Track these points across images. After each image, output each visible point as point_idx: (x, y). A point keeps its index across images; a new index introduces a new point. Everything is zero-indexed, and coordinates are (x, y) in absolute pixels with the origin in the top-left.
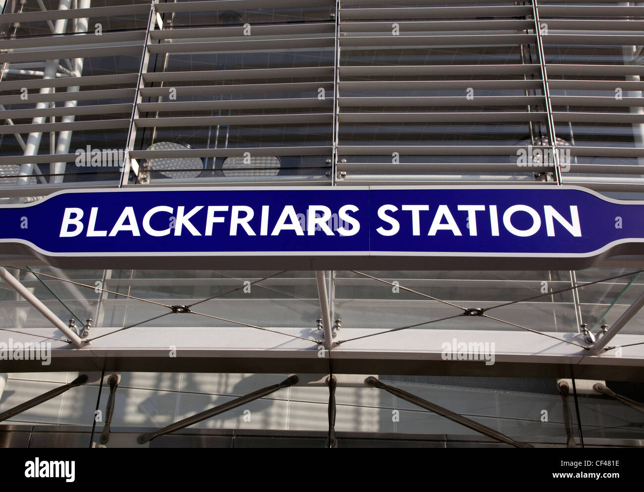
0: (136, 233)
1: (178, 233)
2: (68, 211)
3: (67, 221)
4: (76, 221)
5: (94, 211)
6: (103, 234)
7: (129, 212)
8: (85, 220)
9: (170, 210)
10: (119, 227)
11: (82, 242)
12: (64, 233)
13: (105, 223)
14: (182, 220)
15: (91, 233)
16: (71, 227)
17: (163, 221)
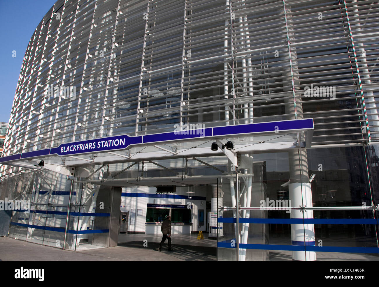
0: (69, 151)
1: (74, 150)
2: (62, 147)
3: (62, 150)
4: (63, 150)
5: (65, 147)
7: (68, 147)
8: (63, 149)
9: (73, 146)
10: (67, 150)
11: (63, 153)
12: (61, 152)
13: (66, 150)
14: (74, 148)
15: (65, 151)
16: (62, 151)
17: (72, 148)
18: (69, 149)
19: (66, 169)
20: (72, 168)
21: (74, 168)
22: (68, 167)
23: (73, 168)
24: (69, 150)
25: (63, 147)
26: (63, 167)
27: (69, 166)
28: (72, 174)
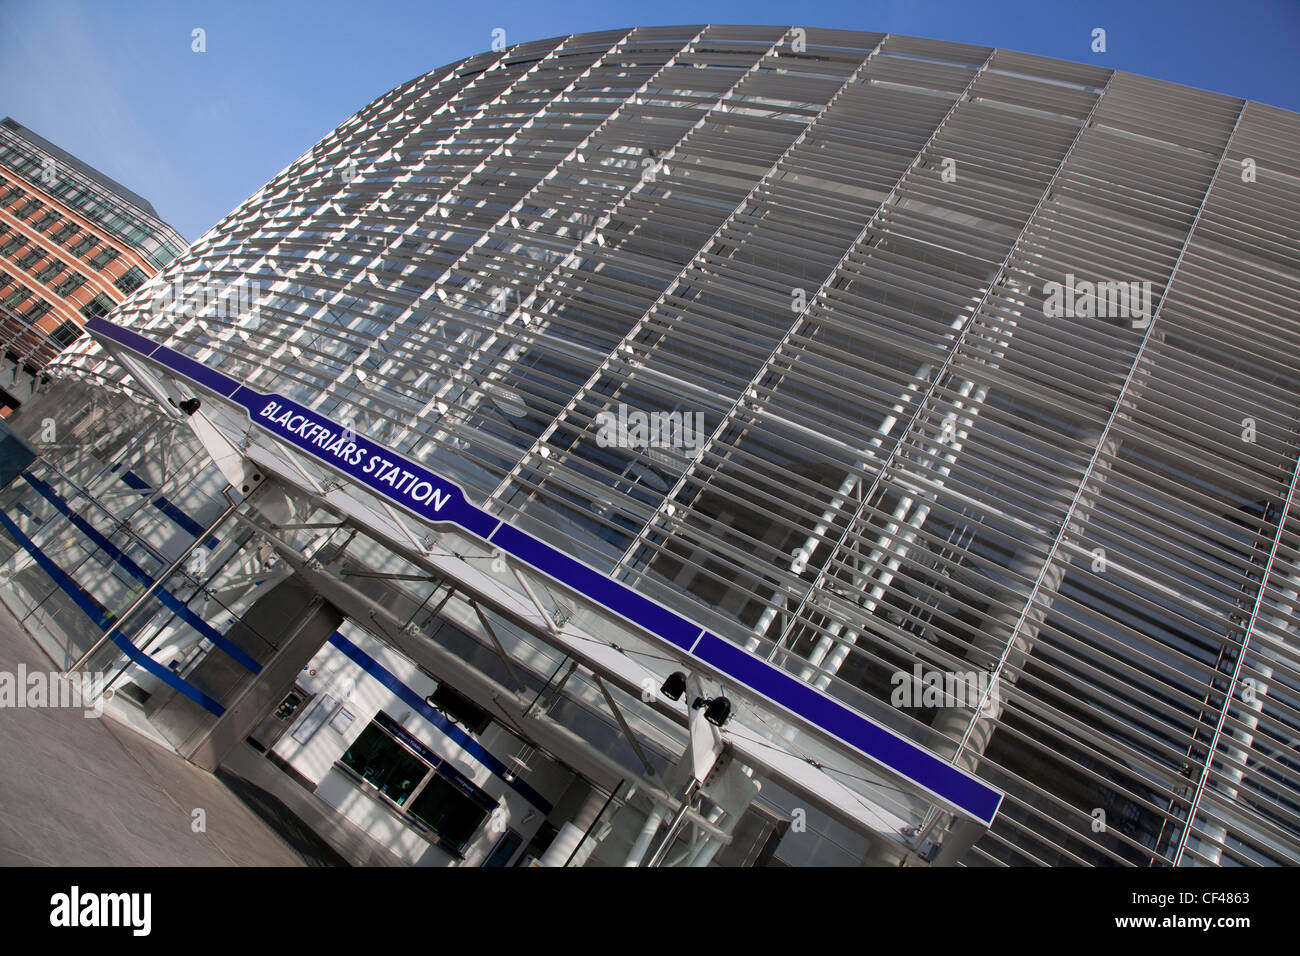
0: (283, 425)
1: (296, 432)
2: (273, 403)
3: (268, 408)
4: (270, 409)
5: (280, 407)
6: (273, 419)
7: (290, 413)
8: (273, 410)
9: (302, 418)
10: (281, 419)
11: (265, 421)
12: (263, 413)
13: (277, 416)
14: (303, 427)
15: (271, 418)
16: (267, 411)
17: (297, 424)
18: (285, 420)
19: (241, 464)
20: (258, 472)
21: (262, 477)
22: (249, 462)
23: (261, 474)
24: (284, 422)
25: (275, 405)
26: (238, 455)
27: (252, 461)
28: (245, 489)
